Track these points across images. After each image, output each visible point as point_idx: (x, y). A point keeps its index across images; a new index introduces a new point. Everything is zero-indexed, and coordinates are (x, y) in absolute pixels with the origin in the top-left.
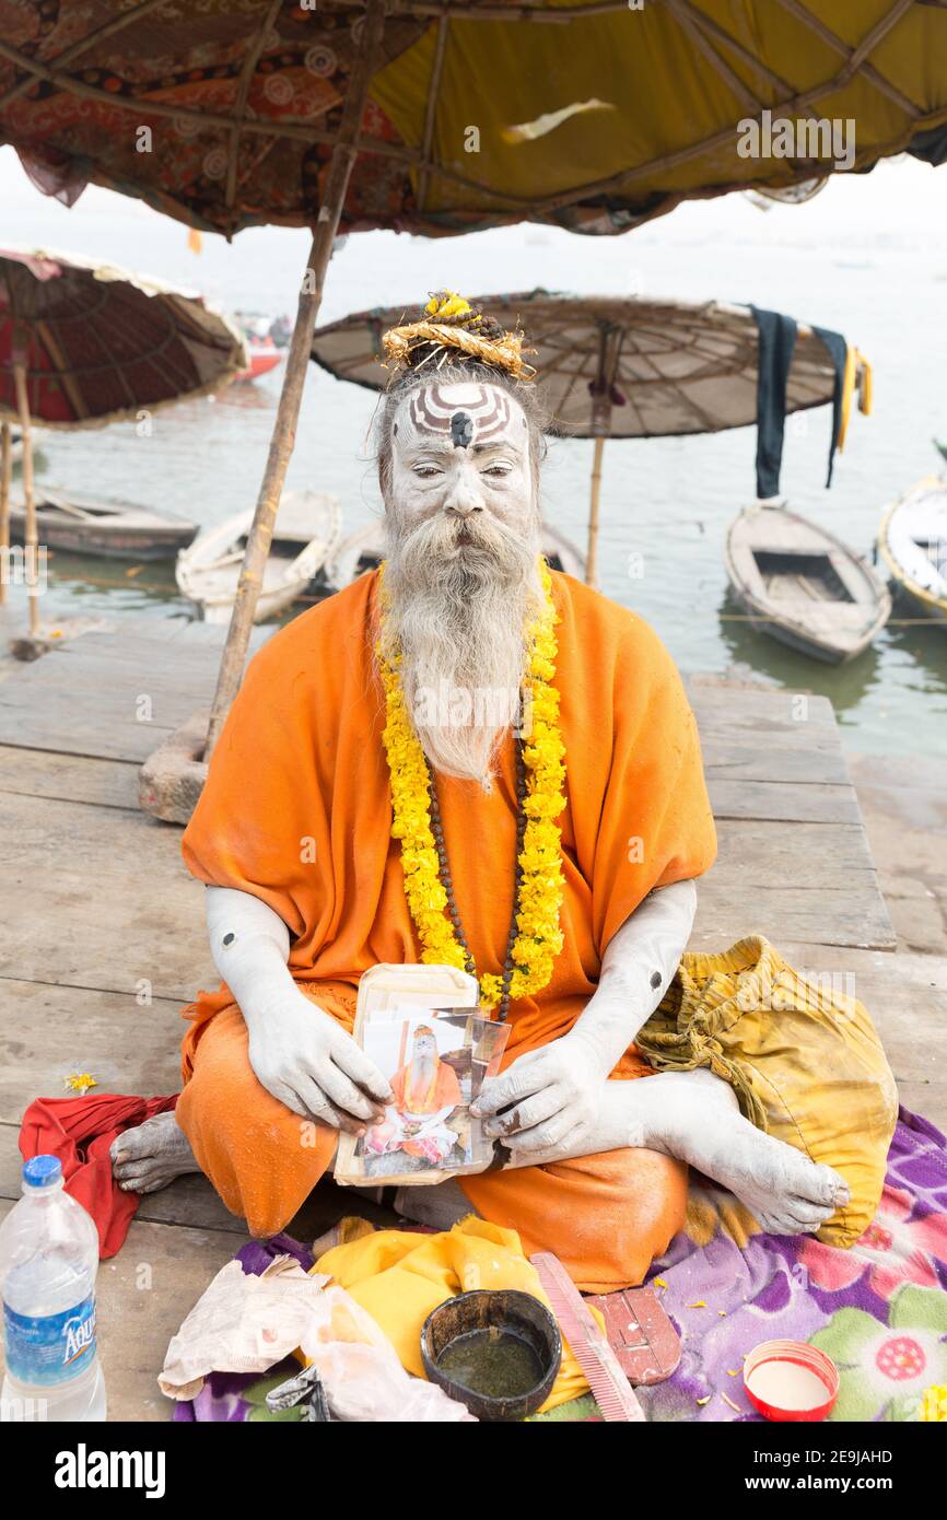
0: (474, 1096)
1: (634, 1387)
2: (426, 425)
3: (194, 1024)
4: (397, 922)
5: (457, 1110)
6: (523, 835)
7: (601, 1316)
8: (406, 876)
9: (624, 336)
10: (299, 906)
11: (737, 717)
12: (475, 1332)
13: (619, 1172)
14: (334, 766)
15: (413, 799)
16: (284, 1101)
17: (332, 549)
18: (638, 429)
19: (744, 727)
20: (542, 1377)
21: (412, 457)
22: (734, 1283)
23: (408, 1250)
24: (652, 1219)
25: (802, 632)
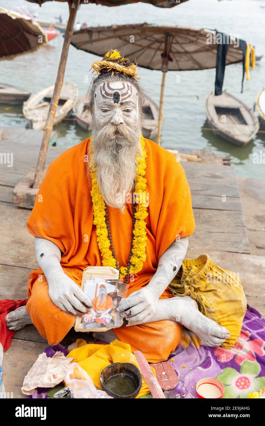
0: (118, 306)
1: (163, 391)
2: (105, 95)
3: (31, 280)
4: (94, 251)
5: (112, 310)
6: (134, 224)
7: (154, 370)
8: (98, 237)
9: (173, 37)
10: (64, 244)
11: (205, 173)
12: (117, 375)
13: (161, 328)
14: (75, 202)
15: (100, 213)
16: (60, 307)
17: (75, 102)
18: (177, 68)
19: (206, 177)
20: (136, 389)
21: (101, 105)
22: (195, 360)
23: (97, 350)
24: (171, 342)
25: (230, 135)
